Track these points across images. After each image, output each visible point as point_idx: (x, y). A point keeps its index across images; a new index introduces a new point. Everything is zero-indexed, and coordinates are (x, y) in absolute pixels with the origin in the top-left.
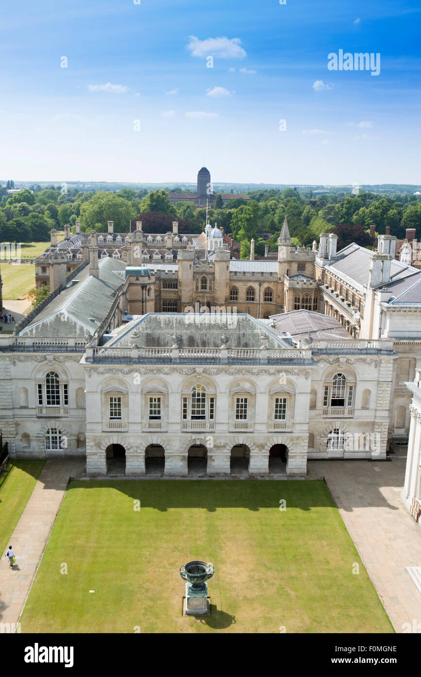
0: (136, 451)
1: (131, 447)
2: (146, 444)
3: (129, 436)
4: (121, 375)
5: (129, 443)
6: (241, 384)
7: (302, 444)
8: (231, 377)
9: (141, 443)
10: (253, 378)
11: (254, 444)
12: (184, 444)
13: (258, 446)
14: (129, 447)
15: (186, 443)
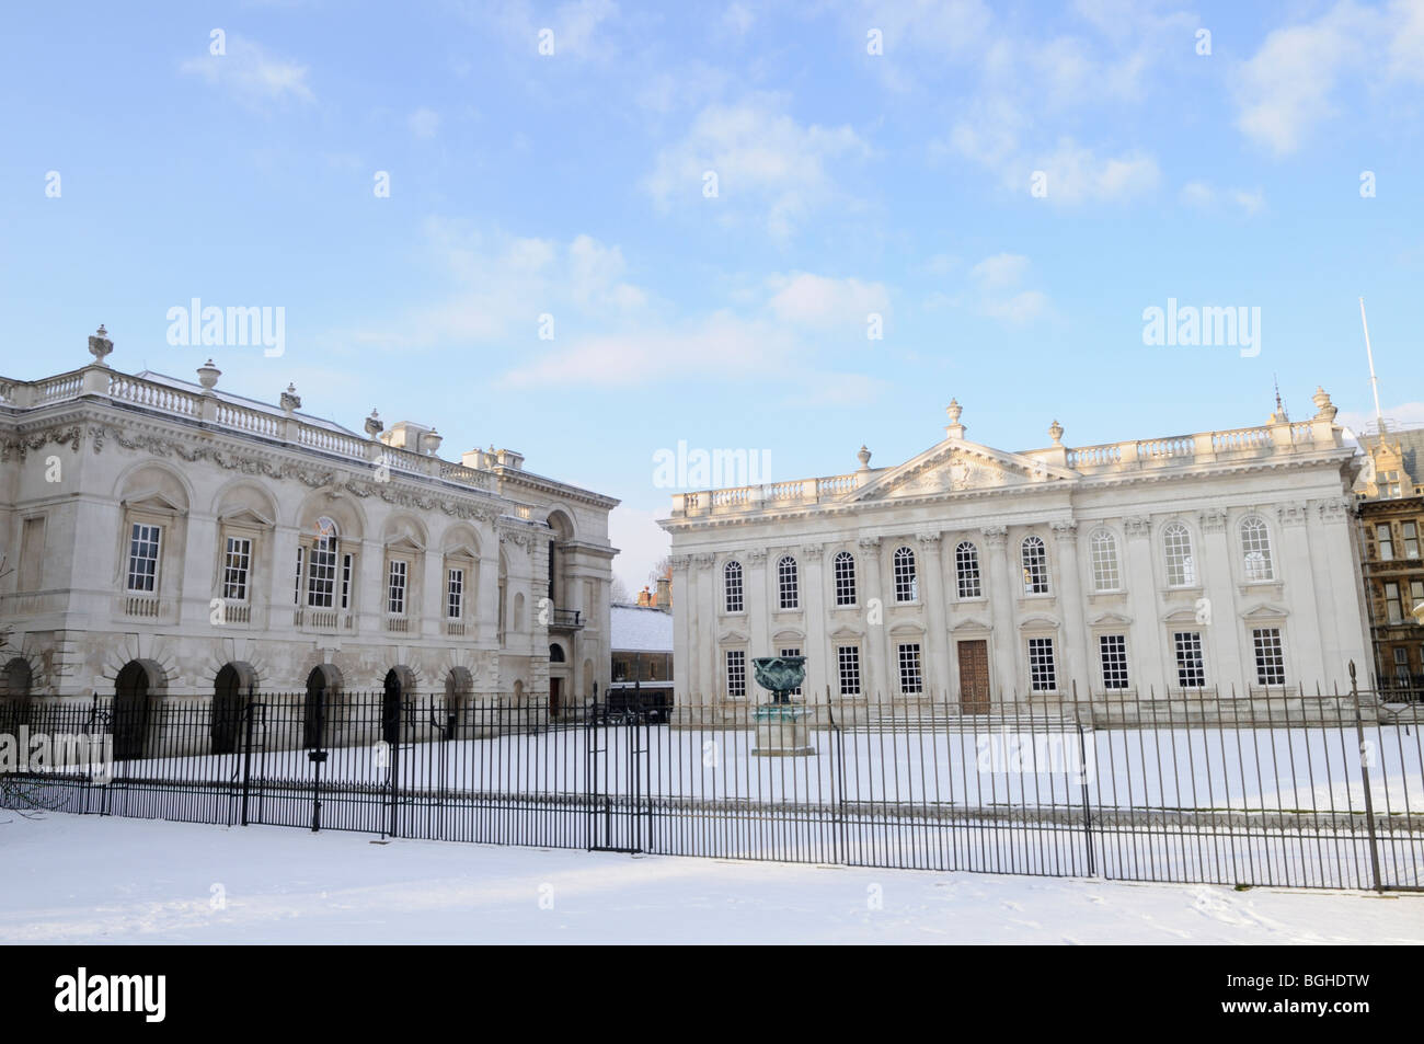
0: (194, 683)
1: (183, 671)
2: (219, 661)
3: (178, 637)
4: (175, 461)
5: (178, 659)
6: (400, 528)
7: (491, 668)
8: (388, 507)
9: (208, 660)
10: (421, 514)
11: (422, 668)
12: (299, 663)
13: (427, 672)
14: (177, 670)
15: (304, 661)
